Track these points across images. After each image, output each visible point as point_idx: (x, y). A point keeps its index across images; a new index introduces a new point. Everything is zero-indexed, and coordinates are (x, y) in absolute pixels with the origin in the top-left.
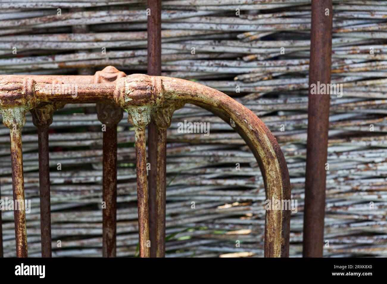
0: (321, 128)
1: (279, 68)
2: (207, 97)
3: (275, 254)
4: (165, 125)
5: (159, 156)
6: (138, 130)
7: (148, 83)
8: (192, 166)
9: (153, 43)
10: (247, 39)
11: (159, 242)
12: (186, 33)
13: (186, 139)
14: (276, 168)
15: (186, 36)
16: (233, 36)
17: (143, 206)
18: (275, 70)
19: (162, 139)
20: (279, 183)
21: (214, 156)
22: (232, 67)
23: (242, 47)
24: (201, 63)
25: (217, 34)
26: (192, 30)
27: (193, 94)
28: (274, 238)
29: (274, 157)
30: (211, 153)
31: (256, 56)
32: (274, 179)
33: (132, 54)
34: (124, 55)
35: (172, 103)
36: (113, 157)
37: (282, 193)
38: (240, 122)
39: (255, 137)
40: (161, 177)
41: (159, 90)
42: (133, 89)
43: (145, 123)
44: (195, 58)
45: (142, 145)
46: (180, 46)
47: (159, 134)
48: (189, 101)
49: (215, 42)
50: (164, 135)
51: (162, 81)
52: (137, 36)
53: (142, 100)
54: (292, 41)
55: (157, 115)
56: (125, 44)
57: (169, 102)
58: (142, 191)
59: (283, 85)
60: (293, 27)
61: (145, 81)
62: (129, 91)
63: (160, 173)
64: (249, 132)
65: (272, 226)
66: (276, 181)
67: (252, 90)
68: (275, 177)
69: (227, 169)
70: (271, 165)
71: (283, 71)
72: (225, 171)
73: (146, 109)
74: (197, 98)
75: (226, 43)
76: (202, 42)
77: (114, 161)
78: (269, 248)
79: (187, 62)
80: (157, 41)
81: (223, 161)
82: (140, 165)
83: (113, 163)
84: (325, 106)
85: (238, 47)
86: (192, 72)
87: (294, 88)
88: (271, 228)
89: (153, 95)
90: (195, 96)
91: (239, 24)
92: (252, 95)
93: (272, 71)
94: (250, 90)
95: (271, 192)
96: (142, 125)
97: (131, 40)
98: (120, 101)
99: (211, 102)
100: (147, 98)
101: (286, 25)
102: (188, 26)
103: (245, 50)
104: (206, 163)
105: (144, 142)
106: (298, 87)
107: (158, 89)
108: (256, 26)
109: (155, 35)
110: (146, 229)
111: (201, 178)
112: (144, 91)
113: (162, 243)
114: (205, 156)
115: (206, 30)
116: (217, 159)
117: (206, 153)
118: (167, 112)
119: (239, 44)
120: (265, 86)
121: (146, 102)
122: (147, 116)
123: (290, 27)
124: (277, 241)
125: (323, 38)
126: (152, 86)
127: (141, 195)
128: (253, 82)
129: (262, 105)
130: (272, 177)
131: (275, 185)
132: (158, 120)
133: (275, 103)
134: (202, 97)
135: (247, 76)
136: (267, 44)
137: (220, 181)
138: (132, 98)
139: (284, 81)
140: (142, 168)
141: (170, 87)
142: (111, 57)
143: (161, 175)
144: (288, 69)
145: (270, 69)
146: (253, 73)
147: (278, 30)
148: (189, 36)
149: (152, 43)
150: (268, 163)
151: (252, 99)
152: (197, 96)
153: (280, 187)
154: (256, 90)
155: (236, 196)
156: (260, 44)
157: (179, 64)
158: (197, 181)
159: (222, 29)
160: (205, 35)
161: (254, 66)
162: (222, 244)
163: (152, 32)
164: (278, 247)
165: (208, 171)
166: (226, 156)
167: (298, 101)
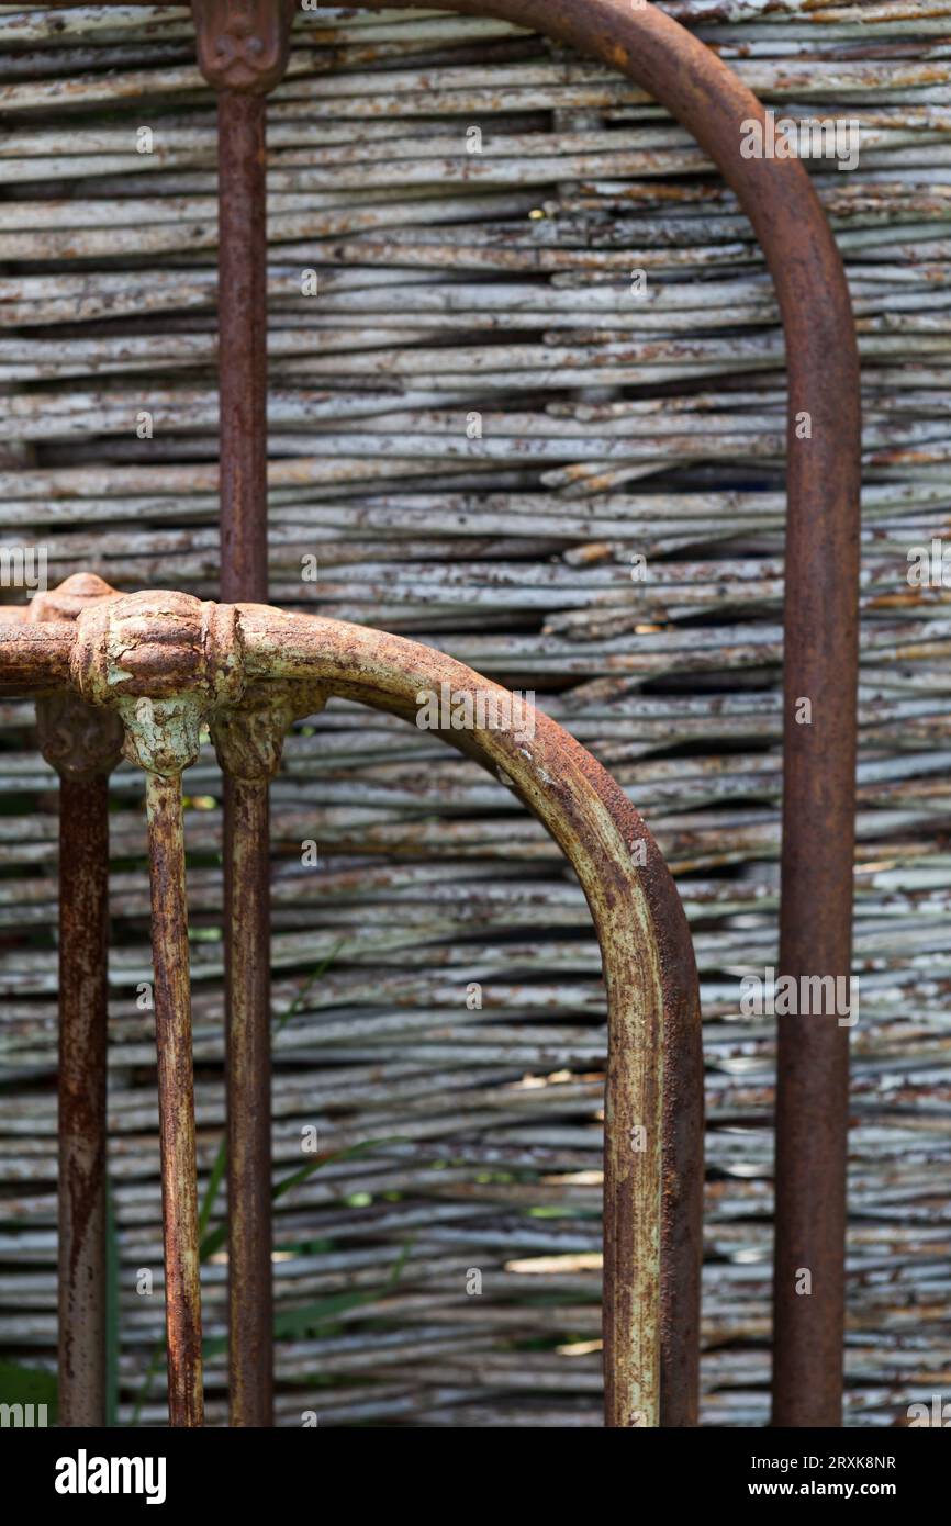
0: (826, 793)
1: (694, 588)
2: (391, 669)
3: (640, 1225)
4: (258, 770)
5: (238, 880)
6: (157, 783)
7: (189, 620)
8: (401, 937)
9: (238, 496)
10: (575, 489)
11: (240, 1182)
12: (369, 468)
13: (375, 842)
14: (636, 920)
15: (369, 481)
16: (528, 477)
17: (172, 1045)
18: (676, 596)
19: (248, 820)
20: (650, 972)
21: (474, 900)
22: (529, 587)
23: (559, 516)
24: (420, 572)
25: (475, 472)
26: (387, 458)
27: (343, 658)
28: (633, 1166)
29: (629, 879)
30: (464, 893)
31: (609, 547)
32: (629, 958)
33: (181, 543)
34: (154, 545)
35: (279, 693)
36: (92, 886)
37: (660, 1007)
38: (507, 759)
39: (560, 809)
40: (245, 953)
41: (223, 646)
42: (134, 641)
43: (178, 758)
44: (404, 557)
45: (169, 835)
46: (347, 515)
47: (239, 802)
48: (339, 689)
49: (467, 499)
50: (254, 804)
51: (238, 616)
52: (198, 480)
53: (164, 678)
54: (732, 495)
55: (229, 734)
56: (158, 506)
57: (269, 689)
58: (170, 994)
59: (706, 649)
60: (733, 446)
61: (177, 613)
62: (121, 648)
63: (244, 937)
64: (539, 792)
65: (624, 1125)
66: (637, 964)
67: (598, 665)
68: (633, 951)
69: (521, 948)
70: (616, 910)
71: (704, 601)
72: (513, 955)
73: (182, 708)
74: (358, 673)
75: (507, 503)
76: (423, 502)
77: (95, 901)
78: (616, 1203)
79: (373, 570)
80: (250, 491)
81: (506, 919)
82: (161, 905)
83: (91, 908)
84: (838, 715)
85: (547, 515)
86: (391, 604)
87: (744, 658)
88: (623, 1132)
89: (202, 661)
90: (349, 665)
91: (545, 437)
92: (598, 683)
93: (665, 601)
94: (592, 666)
95: (620, 1005)
96: (167, 767)
97: (178, 494)
98: (90, 682)
99: (407, 687)
100: (180, 672)
101: (709, 439)
102: (373, 444)
103: (571, 527)
104: (448, 927)
105: (178, 825)
106: (761, 655)
107: (220, 641)
108: (605, 444)
109: (244, 470)
110: (183, 1128)
111: (430, 980)
112: (171, 647)
113: (253, 1184)
114: (442, 903)
115: (436, 459)
116: (485, 911)
117: (446, 892)
118: (262, 724)
119: (550, 506)
120: (644, 652)
121: (179, 685)
122: (184, 735)
123: (725, 447)
124: (644, 1178)
125: (826, 479)
126: (200, 629)
127: (165, 1010)
128: (600, 639)
129: (635, 719)
130: (624, 951)
131: (633, 979)
132: (232, 751)
133: (682, 713)
134: (373, 671)
135: (580, 618)
136: (645, 504)
137: (498, 993)
138: (132, 672)
139: (713, 636)
140: (169, 916)
141: (264, 634)
142: (111, 551)
143: (246, 946)
144: (722, 592)
145: (661, 593)
146: (601, 605)
147: (682, 455)
148: (376, 479)
149: (234, 499)
150: (608, 901)
151: (597, 698)
152: (357, 666)
153: (653, 985)
154: (611, 665)
155: (557, 1045)
156: (619, 504)
157: (347, 575)
158: (418, 991)
159: (488, 454)
160: (434, 476)
161: (602, 582)
162: (512, 1221)
163: (232, 458)
164: (647, 1199)
165: (457, 954)
166: (516, 904)
167: (763, 707)
